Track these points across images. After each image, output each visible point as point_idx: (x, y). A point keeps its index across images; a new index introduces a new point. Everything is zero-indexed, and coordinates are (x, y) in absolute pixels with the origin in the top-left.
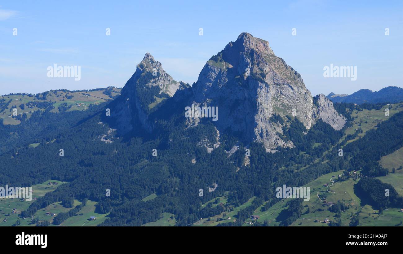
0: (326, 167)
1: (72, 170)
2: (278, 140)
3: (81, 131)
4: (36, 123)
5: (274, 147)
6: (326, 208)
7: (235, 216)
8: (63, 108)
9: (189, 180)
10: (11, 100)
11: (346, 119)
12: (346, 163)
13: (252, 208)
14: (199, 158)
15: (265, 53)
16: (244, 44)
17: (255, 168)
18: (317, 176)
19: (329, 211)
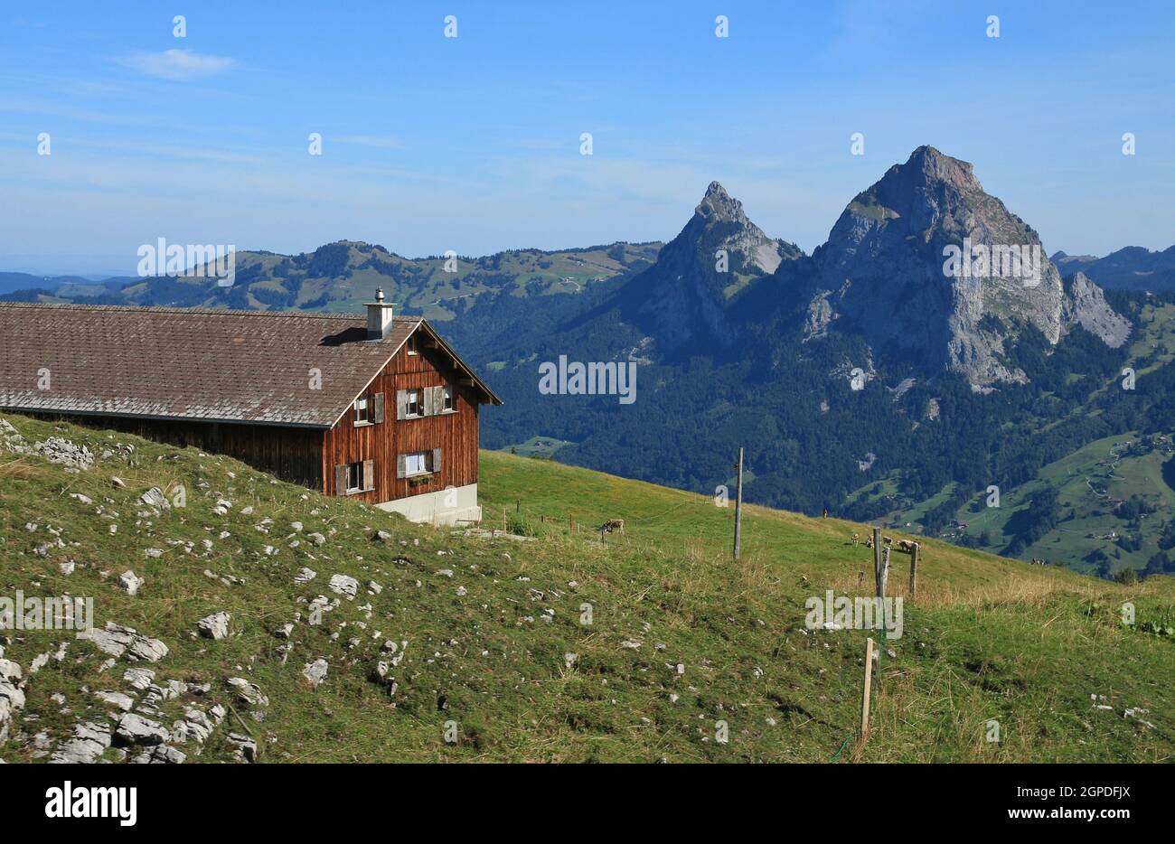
0: (1098, 426)
1: (580, 418)
2: (995, 369)
3: (585, 337)
4: (486, 318)
5: (987, 382)
6: (1108, 510)
7: (919, 521)
8: (535, 287)
9: (819, 445)
10: (434, 269)
11: (1131, 324)
12: (1140, 417)
13: (951, 506)
14: (836, 401)
15: (966, 188)
16: (924, 170)
17: (951, 423)
18: (1080, 442)
19: (1115, 517)
